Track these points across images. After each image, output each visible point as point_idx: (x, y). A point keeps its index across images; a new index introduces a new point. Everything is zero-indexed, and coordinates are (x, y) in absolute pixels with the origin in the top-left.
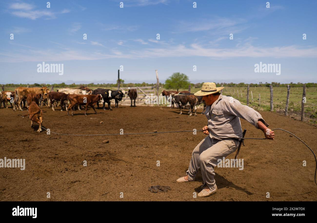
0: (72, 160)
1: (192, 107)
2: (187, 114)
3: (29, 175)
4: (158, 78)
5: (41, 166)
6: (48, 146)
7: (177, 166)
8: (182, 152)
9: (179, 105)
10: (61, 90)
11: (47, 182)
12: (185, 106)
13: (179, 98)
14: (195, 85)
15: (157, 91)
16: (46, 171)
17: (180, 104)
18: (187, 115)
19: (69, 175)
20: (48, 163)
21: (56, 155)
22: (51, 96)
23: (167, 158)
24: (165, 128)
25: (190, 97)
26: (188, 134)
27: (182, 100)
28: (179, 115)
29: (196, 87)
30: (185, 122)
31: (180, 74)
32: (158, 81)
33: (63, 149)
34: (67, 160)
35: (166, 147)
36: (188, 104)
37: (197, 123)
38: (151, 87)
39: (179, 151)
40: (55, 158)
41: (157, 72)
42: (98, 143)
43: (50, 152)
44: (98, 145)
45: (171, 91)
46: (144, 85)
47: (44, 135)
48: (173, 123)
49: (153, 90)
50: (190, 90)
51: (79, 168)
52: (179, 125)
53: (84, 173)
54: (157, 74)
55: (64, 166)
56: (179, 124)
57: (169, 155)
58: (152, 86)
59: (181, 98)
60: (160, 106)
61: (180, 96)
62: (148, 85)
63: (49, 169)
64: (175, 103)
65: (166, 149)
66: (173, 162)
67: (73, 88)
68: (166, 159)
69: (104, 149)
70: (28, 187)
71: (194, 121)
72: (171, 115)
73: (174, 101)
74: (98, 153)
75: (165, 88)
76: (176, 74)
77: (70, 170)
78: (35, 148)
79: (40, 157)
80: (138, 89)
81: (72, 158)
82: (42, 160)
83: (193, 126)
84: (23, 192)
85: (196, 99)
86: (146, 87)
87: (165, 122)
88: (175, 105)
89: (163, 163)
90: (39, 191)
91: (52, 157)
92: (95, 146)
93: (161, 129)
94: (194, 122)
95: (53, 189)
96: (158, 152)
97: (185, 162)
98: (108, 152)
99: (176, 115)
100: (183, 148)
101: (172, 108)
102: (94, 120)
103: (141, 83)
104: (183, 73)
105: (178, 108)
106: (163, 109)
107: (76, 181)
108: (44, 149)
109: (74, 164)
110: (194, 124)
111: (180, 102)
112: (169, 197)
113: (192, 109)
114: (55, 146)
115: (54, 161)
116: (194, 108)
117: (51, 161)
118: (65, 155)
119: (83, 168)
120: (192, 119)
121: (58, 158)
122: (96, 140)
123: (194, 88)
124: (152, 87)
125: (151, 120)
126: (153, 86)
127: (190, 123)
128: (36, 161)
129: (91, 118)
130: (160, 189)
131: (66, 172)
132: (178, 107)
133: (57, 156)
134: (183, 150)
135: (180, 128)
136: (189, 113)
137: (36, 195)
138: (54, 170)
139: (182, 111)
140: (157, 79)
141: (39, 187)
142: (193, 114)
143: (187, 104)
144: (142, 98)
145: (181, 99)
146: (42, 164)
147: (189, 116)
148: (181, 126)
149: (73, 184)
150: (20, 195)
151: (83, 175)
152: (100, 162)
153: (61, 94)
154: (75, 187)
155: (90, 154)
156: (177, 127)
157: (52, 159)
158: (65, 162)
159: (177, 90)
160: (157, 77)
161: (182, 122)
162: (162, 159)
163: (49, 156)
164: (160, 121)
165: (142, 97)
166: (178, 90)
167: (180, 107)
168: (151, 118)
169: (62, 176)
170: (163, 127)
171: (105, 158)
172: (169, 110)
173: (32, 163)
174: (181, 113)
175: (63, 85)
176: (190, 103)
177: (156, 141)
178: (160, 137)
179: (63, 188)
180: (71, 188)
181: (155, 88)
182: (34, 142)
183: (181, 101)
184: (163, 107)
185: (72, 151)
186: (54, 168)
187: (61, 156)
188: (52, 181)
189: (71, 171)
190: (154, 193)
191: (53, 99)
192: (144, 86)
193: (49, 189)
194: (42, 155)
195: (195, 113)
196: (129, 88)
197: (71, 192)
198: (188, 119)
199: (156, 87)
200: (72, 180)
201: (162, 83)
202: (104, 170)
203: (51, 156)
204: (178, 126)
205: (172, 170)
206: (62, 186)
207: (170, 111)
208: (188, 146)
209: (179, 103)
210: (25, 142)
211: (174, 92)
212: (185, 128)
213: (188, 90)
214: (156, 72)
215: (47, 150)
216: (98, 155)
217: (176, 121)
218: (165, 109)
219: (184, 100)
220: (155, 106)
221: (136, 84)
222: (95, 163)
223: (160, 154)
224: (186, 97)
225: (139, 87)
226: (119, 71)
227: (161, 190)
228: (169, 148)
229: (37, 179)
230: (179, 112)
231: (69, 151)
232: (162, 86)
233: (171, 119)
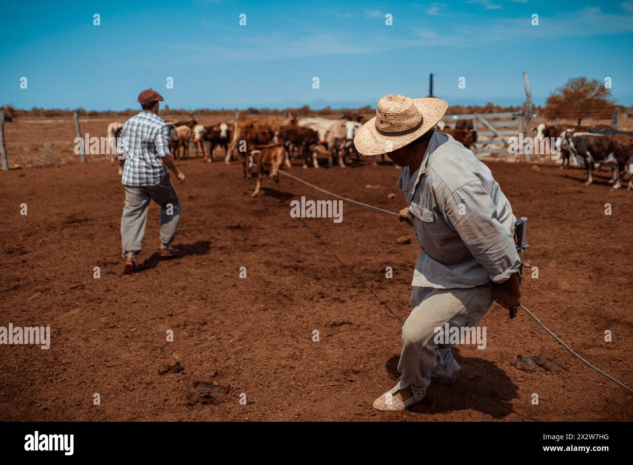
0: (333, 277)
1: (621, 166)
2: (604, 182)
3: (247, 299)
4: (530, 93)
5: (269, 282)
6: (282, 243)
7: (583, 313)
8: (595, 280)
9: (586, 161)
10: (302, 122)
11: (284, 319)
12: (602, 164)
13: (587, 142)
14: (628, 108)
15: (525, 124)
16: (281, 294)
17: (588, 159)
18: (605, 187)
19: (328, 308)
20: (283, 278)
21: (298, 263)
22: (285, 134)
23: (555, 292)
24: (546, 216)
25: (617, 142)
26: (613, 235)
27: (595, 148)
28: (584, 186)
29: (630, 116)
31: (587, 82)
32: (528, 100)
33: (313, 251)
34: (323, 276)
35: (552, 264)
36: (611, 158)
38: (509, 115)
39: (587, 277)
40: (296, 269)
41: (526, 77)
42: (387, 243)
43: (287, 255)
44: (387, 248)
45: (562, 126)
46: (489, 109)
47: (273, 219)
48: (569, 204)
49: (515, 122)
50: (615, 122)
51: (348, 294)
52: (583, 211)
53: (360, 306)
54: (528, 82)
55: (314, 287)
56: (584, 207)
57: (561, 284)
58: (514, 113)
59: (592, 141)
60: (532, 162)
61: (590, 139)
62: (500, 110)
63: (287, 290)
64: (575, 156)
65: (553, 269)
66: (571, 302)
67: (330, 116)
68: (552, 294)
69: (401, 258)
70: (248, 324)
72: (563, 186)
73: (572, 150)
75: (546, 117)
76: (575, 81)
77: (328, 296)
78: (256, 243)
79: (268, 264)
80: (477, 119)
81: (332, 272)
82: (272, 269)
84: (240, 334)
86: (496, 115)
87: (546, 201)
88: (575, 161)
89: (545, 303)
90: (270, 336)
91: (291, 266)
92: (380, 249)
93: (537, 219)
97: (604, 304)
98: (409, 265)
99: (575, 185)
100: (598, 270)
101: (564, 168)
102: (374, 189)
103: (483, 105)
105: (581, 169)
106: (541, 170)
107: (344, 323)
108: (274, 247)
109: (337, 284)
111: (588, 153)
113: (622, 173)
115: (297, 275)
116: (629, 169)
117: (289, 275)
118: (317, 263)
119: (356, 296)
121: (302, 269)
122: (382, 234)
123: (625, 116)
124: (514, 115)
126: (517, 113)
128: (259, 272)
129: (368, 186)
130: (540, 364)
131: (321, 300)
132: (581, 164)
133: (301, 264)
134: (599, 273)
135: (589, 219)
136: (611, 181)
137: (264, 342)
138: (296, 293)
139: (593, 175)
140: (528, 95)
141: (268, 326)
142: (625, 184)
143: (607, 158)
144: (487, 142)
145: (592, 145)
146: (272, 279)
147: (611, 190)
148: (590, 213)
149: (337, 328)
150: (233, 338)
151: (357, 310)
152: (394, 286)
153: (303, 132)
154: (340, 334)
155: (370, 266)
156: (580, 216)
158: (318, 279)
159: (577, 121)
160: (526, 89)
161: (592, 203)
162: (544, 292)
163: (285, 264)
164: (535, 198)
165: (485, 139)
166: (579, 123)
167: (588, 167)
169: (314, 307)
171: (403, 277)
172: (555, 171)
173: (252, 276)
174: (590, 180)
175: (306, 112)
176: (616, 156)
178: (534, 238)
180: (334, 337)
181: (520, 117)
182: (254, 231)
183: (590, 149)
184: (540, 166)
186: (295, 290)
187: (309, 264)
188: (293, 317)
189: (332, 300)
190: (526, 372)
192: (491, 112)
193: (289, 334)
194: (270, 259)
195: (628, 181)
196: (455, 117)
197: (333, 346)
199: (523, 115)
200: (335, 320)
201: (537, 106)
202: (403, 304)
203: (288, 264)
204: (583, 213)
205: (569, 321)
207: (560, 176)
208: (613, 265)
209: (585, 156)
210: (236, 231)
211: (571, 127)
213: (612, 123)
214: (524, 76)
215: (281, 249)
217: (575, 200)
218: (546, 171)
219: (601, 149)
220: (518, 161)
221: (469, 108)
222: (381, 286)
224: (605, 140)
225: (479, 116)
226: (431, 76)
227: (544, 368)
228: (561, 268)
229: (264, 310)
230: (585, 177)
231: (325, 255)
232: (538, 112)
233: (561, 194)
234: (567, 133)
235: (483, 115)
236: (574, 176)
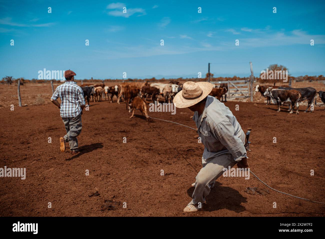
0: (166, 153)
1: (293, 103)
2: (286, 111)
3: (128, 163)
4: (253, 71)
5: (138, 156)
6: (143, 138)
7: (277, 169)
8: (282, 154)
9: (277, 101)
10: (152, 85)
11: (144, 172)
12: (285, 103)
13: (278, 93)
14: (296, 78)
15: (251, 85)
16: (143, 161)
17: (278, 100)
18: (286, 113)
19: (164, 167)
20: (144, 154)
21: (150, 147)
22: (144, 90)
23: (264, 159)
24: (260, 126)
25: (291, 93)
26: (289, 134)
27: (281, 96)
28: (277, 113)
29: (297, 81)
30: (285, 120)
31: (278, 66)
32: (252, 74)
33: (157, 142)
34: (161, 153)
35: (263, 147)
36: (289, 100)
37: (300, 123)
38: (244, 81)
39: (278, 153)
40: (150, 150)
41: (251, 64)
42: (190, 138)
43: (146, 144)
44: (190, 140)
45: (267, 86)
46: (235, 79)
47: (139, 128)
48: (270, 121)
49: (247, 84)
50: (290, 84)
51: (173, 161)
52: (276, 123)
53: (178, 166)
54: (251, 66)
55: (158, 158)
56: (277, 122)
57: (266, 156)
58: (246, 80)
59: (280, 93)
60: (254, 102)
61: (279, 91)
62: (240, 79)
63: (146, 159)
64: (273, 99)
65: (263, 149)
66: (271, 164)
67: (163, 82)
68: (263, 160)
69: (196, 145)
70: (128, 175)
71: (295, 119)
72: (267, 112)
73: (271, 96)
74: (190, 148)
75: (259, 82)
76: (273, 66)
77: (164, 162)
78: (132, 139)
79: (137, 148)
80: (230, 83)
81: (165, 151)
82: (139, 150)
83: (294, 125)
84: (124, 179)
85: (298, 94)
86: (238, 81)
87: (260, 119)
88: (273, 101)
89: (259, 164)
90: (138, 180)
91: (147, 149)
92: (187, 141)
93: (256, 127)
94: (296, 121)
95: (150, 179)
96: (254, 151)
97: (286, 165)
98: (200, 148)
99: (273, 112)
100: (283, 150)
101: (268, 104)
102: (184, 114)
103: (232, 77)
104: (282, 65)
105: (275, 105)
106: (258, 105)
107: (171, 174)
108: (140, 140)
109: (168, 156)
110: (296, 123)
111: (278, 98)
112: (268, 201)
113: (293, 106)
114: (149, 138)
115: (150, 153)
116: (296, 105)
117: (146, 153)
118: (159, 147)
119: (176, 161)
120: (292, 117)
121: (152, 150)
122: (187, 134)
123: (295, 81)
124: (246, 81)
125: (245, 117)
126: (247, 80)
127: (291, 122)
128: (133, 151)
129: (181, 113)
130: (257, 191)
131: (160, 163)
132: (275, 103)
133: (151, 148)
134: (283, 151)
135: (279, 127)
136: (289, 110)
137: (136, 182)
138: (150, 160)
139: (281, 108)
140: (252, 72)
141: (137, 175)
142: (295, 111)
143: (287, 100)
144: (234, 93)
145: (280, 94)
146: (139, 154)
147: (289, 114)
148: (279, 124)
149: (168, 176)
150: (122, 180)
151: (177, 168)
152: (193, 157)
153: (153, 89)
154: (169, 179)
155: (182, 148)
156: (275, 126)
157: (147, 150)
158: (159, 154)
159: (274, 84)
160: (251, 70)
161: (280, 120)
162: (259, 160)
163: (145, 148)
164: (255, 118)
165: (233, 92)
166: (274, 85)
167: (278, 104)
168: (244, 114)
169: (158, 167)
170: (258, 125)
171: (197, 153)
172: (264, 106)
173: (130, 153)
174: (280, 110)
175: (154, 80)
176: (291, 99)
177: (251, 140)
178: (255, 136)
179: (159, 179)
180: (166, 180)
181: (249, 82)
182: (131, 133)
183: (279, 96)
184: (257, 103)
185: (164, 144)
186: (149, 159)
187: (155, 148)
188: (148, 171)
189: (165, 164)
190: (251, 195)
191: (145, 93)
192: (236, 80)
193: (146, 179)
194: (138, 145)
195: (296, 110)
196: (220, 82)
197: (166, 184)
198: (288, 117)
199: (250, 81)
200: (167, 172)
201: (256, 77)
202: (197, 165)
203: (146, 148)
204: (276, 124)
205: (270, 172)
206: (158, 177)
207: (266, 108)
208: (289, 147)
209: (277, 99)
210: (123, 133)
211: (271, 86)
212: (285, 127)
213: (289, 84)
214: (250, 64)
215: (143, 141)
216: (190, 150)
217: (273, 118)
218: (260, 106)
219: (284, 96)
220: (248, 101)
221: (226, 78)
222: (187, 157)
223: (256, 154)
224: (286, 92)
225: (230, 82)
226: (209, 64)
227: (259, 193)
228: (266, 149)
229: (136, 168)
230: (277, 108)
231: (162, 144)
232: (256, 80)
233: (267, 116)
234: (269, 89)
235: (232, 81)
236: (272, 108)
